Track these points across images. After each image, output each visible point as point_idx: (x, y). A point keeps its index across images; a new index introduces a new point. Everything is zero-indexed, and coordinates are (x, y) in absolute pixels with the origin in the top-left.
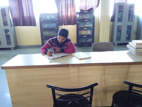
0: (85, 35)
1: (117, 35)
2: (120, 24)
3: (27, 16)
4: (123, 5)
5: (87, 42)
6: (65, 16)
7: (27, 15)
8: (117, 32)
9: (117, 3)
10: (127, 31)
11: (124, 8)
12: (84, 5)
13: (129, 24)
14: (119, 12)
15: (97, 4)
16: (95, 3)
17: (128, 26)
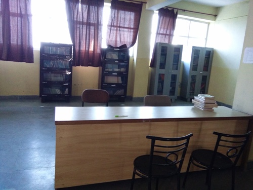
0: (113, 84)
1: (158, 87)
2: (162, 71)
3: (17, 44)
4: (167, 47)
5: (115, 94)
6: (84, 51)
7: (17, 42)
8: (159, 82)
9: (160, 43)
10: (171, 83)
11: (168, 51)
12: (114, 39)
13: (174, 72)
14: (162, 55)
15: (131, 40)
16: (130, 38)
17: (172, 75)
